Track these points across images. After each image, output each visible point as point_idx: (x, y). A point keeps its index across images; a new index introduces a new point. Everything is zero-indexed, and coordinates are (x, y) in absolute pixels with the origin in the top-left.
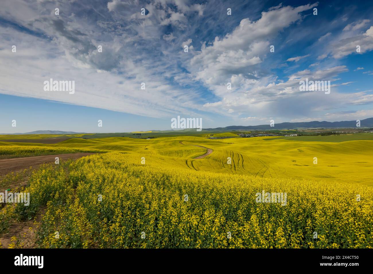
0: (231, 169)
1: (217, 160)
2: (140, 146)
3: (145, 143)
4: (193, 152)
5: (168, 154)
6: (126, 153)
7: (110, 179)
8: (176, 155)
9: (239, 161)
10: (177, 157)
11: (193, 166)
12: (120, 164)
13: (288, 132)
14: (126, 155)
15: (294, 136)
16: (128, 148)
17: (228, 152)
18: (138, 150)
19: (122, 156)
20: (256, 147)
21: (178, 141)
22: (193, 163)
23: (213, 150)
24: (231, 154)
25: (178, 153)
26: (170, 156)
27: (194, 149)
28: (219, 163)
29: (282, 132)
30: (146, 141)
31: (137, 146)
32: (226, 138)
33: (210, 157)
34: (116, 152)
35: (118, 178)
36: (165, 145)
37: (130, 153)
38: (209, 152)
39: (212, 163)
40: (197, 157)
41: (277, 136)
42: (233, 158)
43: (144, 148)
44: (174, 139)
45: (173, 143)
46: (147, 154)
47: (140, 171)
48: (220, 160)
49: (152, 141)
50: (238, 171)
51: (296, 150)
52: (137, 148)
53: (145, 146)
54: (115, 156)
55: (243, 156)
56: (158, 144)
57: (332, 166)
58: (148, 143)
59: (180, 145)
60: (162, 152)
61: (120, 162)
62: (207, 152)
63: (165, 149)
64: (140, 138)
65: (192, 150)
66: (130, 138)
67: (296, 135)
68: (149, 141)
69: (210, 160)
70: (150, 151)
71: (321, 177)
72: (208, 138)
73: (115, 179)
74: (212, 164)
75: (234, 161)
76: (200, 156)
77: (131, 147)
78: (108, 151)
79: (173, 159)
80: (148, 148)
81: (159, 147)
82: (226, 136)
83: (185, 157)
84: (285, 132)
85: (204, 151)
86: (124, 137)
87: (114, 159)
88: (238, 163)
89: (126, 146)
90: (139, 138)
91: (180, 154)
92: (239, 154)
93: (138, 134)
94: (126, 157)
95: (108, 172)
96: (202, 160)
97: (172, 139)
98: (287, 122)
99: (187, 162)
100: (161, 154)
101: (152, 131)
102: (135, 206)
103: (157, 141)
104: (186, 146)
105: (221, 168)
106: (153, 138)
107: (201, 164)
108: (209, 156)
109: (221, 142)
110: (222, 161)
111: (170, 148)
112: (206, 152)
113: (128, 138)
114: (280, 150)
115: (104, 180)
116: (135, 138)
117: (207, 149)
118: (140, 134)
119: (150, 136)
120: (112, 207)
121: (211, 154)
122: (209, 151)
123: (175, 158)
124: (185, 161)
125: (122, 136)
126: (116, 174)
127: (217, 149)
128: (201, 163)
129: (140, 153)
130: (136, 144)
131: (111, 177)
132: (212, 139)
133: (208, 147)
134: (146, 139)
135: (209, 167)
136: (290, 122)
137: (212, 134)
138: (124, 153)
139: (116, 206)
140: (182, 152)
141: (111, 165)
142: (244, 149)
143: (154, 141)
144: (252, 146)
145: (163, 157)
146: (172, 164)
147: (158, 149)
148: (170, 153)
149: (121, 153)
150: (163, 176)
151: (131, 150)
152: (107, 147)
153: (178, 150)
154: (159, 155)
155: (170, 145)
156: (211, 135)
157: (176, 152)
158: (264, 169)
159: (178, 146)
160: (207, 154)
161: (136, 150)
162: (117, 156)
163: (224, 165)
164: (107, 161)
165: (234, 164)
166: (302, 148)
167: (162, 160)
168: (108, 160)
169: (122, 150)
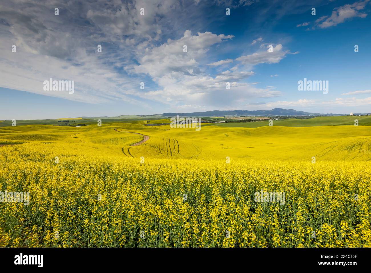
0: (167, 154)
1: (153, 147)
2: (68, 135)
3: (73, 131)
4: (129, 139)
5: (102, 142)
6: (50, 143)
7: (34, 174)
8: (111, 143)
9: (175, 147)
10: (112, 145)
11: (130, 154)
12: (44, 156)
13: (218, 119)
14: (51, 145)
15: (222, 123)
16: (53, 137)
17: (164, 139)
18: (66, 139)
19: (45, 146)
20: (190, 133)
21: (114, 128)
22: (130, 150)
23: (150, 137)
24: (167, 141)
25: (113, 141)
26: (104, 144)
27: (130, 136)
28: (156, 149)
29: (212, 119)
30: (75, 129)
31: (64, 135)
32: (163, 125)
33: (147, 144)
34: (36, 142)
35: (45, 173)
36: (98, 133)
37: (56, 143)
38: (146, 139)
39: (149, 149)
40: (133, 144)
41: (209, 122)
42: (169, 144)
43: (73, 137)
44: (108, 126)
45: (107, 131)
46: (77, 143)
47: (73, 161)
48: (157, 146)
49: (83, 129)
50: (174, 156)
51: (223, 135)
52: (64, 137)
53: (75, 135)
54: (36, 146)
55: (178, 142)
56: (90, 132)
57: (250, 148)
58: (78, 131)
59: (115, 132)
60: (95, 141)
61: (44, 153)
62: (144, 139)
63: (98, 137)
64: (68, 126)
65: (128, 137)
66: (54, 125)
67: (224, 122)
68: (79, 129)
69: (147, 146)
70: (81, 140)
71: (242, 157)
72: (144, 125)
73: (42, 174)
74: (149, 151)
75: (170, 147)
76: (136, 143)
77: (56, 136)
78: (24, 141)
79: (108, 147)
80: (77, 136)
81: (91, 136)
82: (162, 123)
83: (120, 145)
84: (215, 119)
85: (141, 138)
86: (46, 124)
87: (36, 150)
88: (174, 149)
89: (49, 135)
90: (66, 125)
91: (115, 142)
92: (175, 140)
93: (64, 121)
94: (51, 148)
95: (30, 166)
96: (139, 147)
97: (106, 126)
98: (217, 110)
99: (123, 149)
100: (95, 142)
101: (83, 118)
102: (76, 203)
103: (89, 129)
104: (121, 133)
105: (158, 154)
106: (84, 125)
107: (138, 151)
108: (146, 142)
109: (157, 129)
110: (159, 147)
111: (104, 135)
112: (142, 139)
113: (52, 126)
114: (211, 135)
115: (25, 176)
116: (61, 126)
117: (143, 136)
118: (68, 121)
119: (80, 124)
120: (42, 209)
121: (148, 141)
122: (146, 137)
123: (111, 146)
124: (122, 149)
125: (45, 124)
126: (42, 168)
127: (153, 136)
128: (138, 149)
129: (68, 142)
130: (62, 132)
131: (35, 172)
132: (148, 125)
133: (145, 135)
134: (75, 126)
135: (146, 154)
136: (220, 110)
137: (149, 121)
138: (48, 143)
139: (48, 206)
140: (118, 140)
141: (31, 158)
142: (180, 135)
143: (85, 128)
144: (187, 132)
145: (97, 145)
146: (108, 152)
147: (90, 138)
148: (104, 141)
149: (44, 143)
150: (103, 166)
151: (57, 140)
152: (23, 137)
153: (113, 138)
154: (91, 144)
155: (104, 132)
156: (147, 122)
157: (110, 139)
158: (197, 153)
159: (112, 133)
160: (143, 141)
161: (63, 140)
162: (39, 146)
163: (160, 152)
164: (24, 153)
165: (171, 150)
166: (229, 133)
167: (96, 149)
168: (27, 152)
169: (44, 140)
